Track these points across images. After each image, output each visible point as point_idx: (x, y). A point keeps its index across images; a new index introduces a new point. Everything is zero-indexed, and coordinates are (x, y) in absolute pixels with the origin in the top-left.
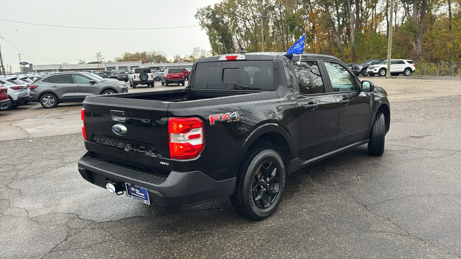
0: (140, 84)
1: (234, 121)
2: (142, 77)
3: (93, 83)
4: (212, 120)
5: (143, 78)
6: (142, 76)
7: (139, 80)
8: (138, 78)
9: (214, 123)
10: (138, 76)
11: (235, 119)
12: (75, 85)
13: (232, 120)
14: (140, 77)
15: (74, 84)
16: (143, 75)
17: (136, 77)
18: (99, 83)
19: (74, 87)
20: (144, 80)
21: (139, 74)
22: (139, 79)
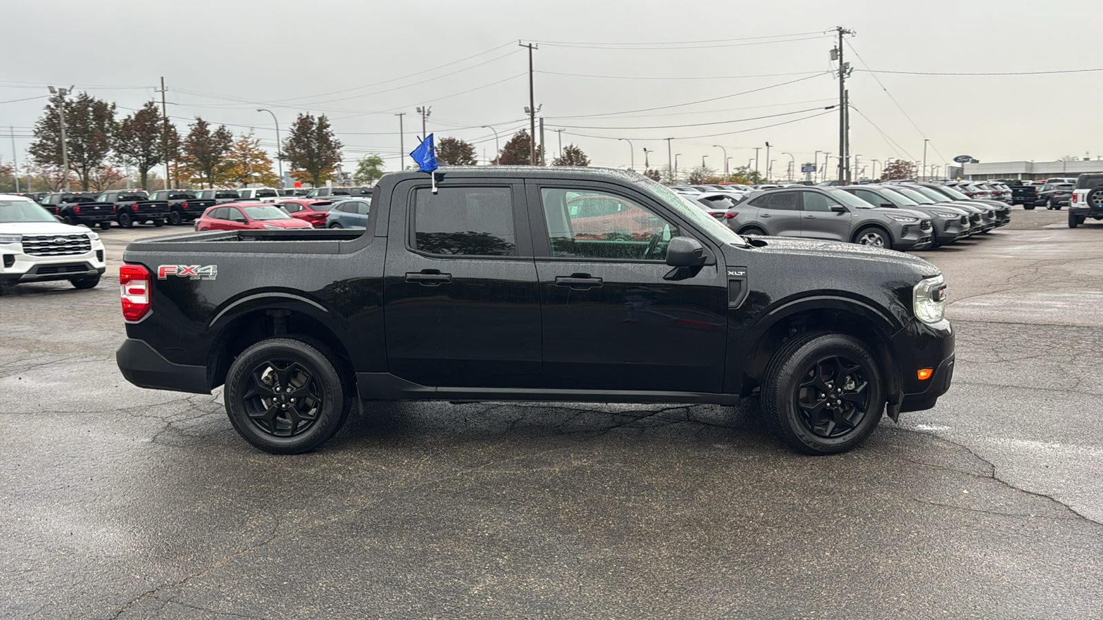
0: (1090, 217)
1: (203, 278)
2: (1095, 198)
3: (842, 211)
4: (162, 275)
5: (1097, 202)
6: (1094, 195)
7: (1087, 206)
8: (1083, 201)
9: (165, 277)
10: (1083, 196)
11: (208, 276)
12: (804, 214)
13: (201, 277)
14: (1089, 198)
15: (802, 212)
16: (1098, 194)
17: (1080, 197)
18: (852, 213)
19: (800, 218)
20: (1100, 206)
21: (1087, 191)
22: (1085, 202)
